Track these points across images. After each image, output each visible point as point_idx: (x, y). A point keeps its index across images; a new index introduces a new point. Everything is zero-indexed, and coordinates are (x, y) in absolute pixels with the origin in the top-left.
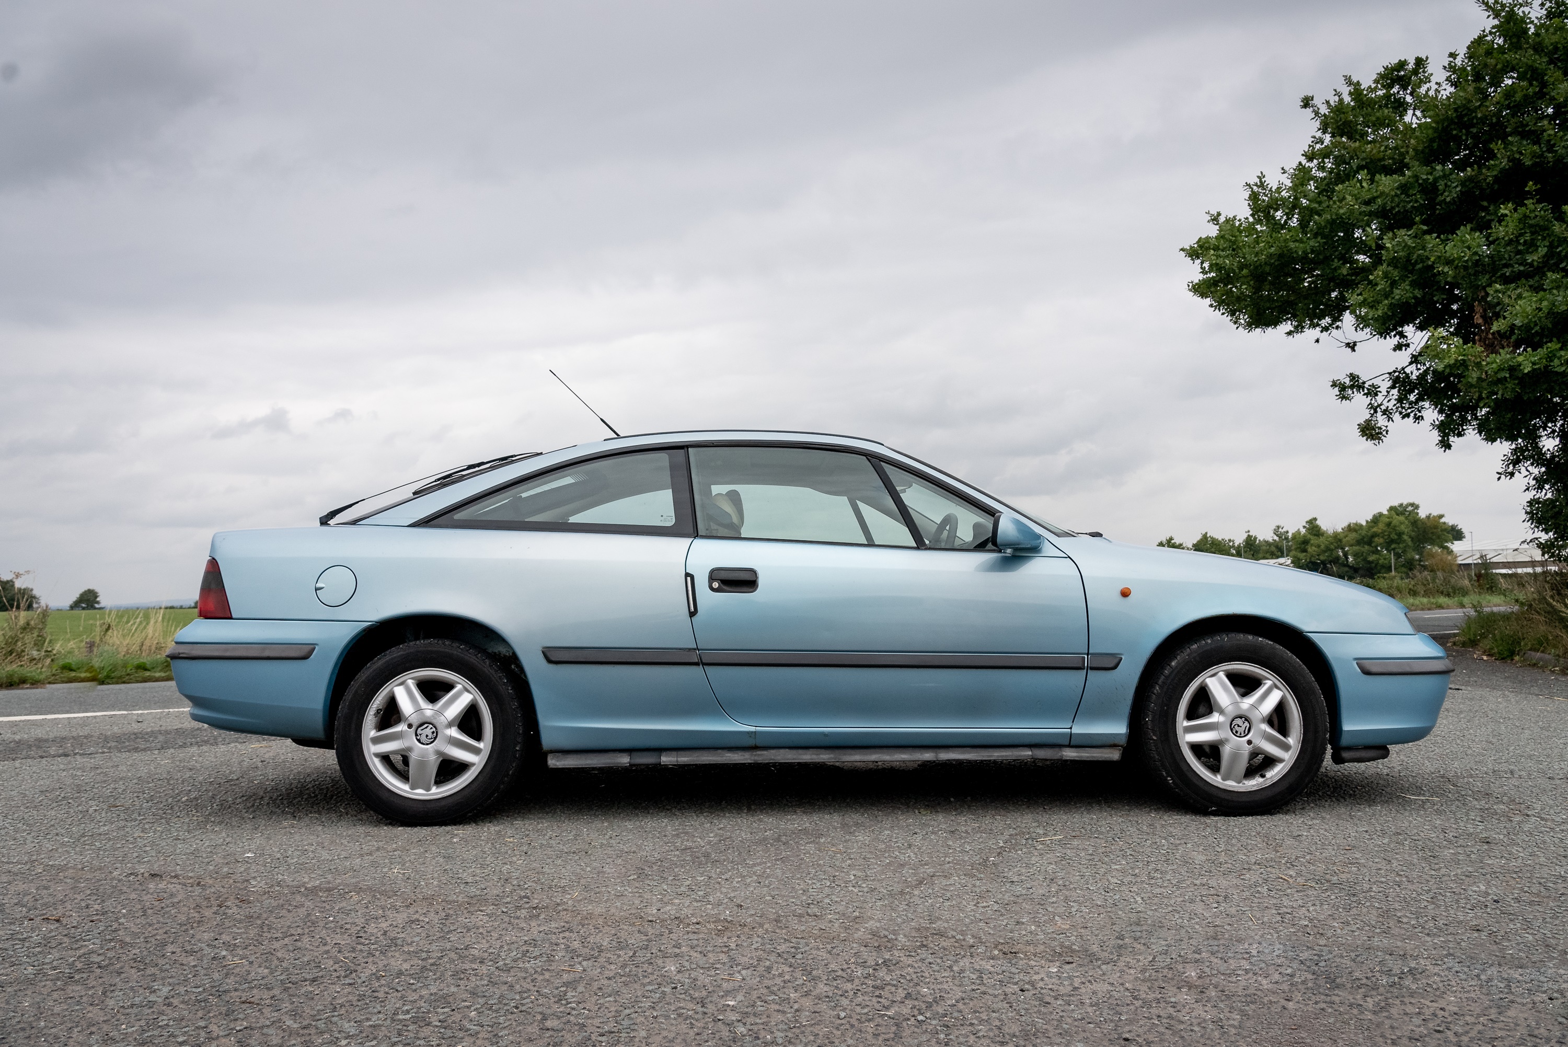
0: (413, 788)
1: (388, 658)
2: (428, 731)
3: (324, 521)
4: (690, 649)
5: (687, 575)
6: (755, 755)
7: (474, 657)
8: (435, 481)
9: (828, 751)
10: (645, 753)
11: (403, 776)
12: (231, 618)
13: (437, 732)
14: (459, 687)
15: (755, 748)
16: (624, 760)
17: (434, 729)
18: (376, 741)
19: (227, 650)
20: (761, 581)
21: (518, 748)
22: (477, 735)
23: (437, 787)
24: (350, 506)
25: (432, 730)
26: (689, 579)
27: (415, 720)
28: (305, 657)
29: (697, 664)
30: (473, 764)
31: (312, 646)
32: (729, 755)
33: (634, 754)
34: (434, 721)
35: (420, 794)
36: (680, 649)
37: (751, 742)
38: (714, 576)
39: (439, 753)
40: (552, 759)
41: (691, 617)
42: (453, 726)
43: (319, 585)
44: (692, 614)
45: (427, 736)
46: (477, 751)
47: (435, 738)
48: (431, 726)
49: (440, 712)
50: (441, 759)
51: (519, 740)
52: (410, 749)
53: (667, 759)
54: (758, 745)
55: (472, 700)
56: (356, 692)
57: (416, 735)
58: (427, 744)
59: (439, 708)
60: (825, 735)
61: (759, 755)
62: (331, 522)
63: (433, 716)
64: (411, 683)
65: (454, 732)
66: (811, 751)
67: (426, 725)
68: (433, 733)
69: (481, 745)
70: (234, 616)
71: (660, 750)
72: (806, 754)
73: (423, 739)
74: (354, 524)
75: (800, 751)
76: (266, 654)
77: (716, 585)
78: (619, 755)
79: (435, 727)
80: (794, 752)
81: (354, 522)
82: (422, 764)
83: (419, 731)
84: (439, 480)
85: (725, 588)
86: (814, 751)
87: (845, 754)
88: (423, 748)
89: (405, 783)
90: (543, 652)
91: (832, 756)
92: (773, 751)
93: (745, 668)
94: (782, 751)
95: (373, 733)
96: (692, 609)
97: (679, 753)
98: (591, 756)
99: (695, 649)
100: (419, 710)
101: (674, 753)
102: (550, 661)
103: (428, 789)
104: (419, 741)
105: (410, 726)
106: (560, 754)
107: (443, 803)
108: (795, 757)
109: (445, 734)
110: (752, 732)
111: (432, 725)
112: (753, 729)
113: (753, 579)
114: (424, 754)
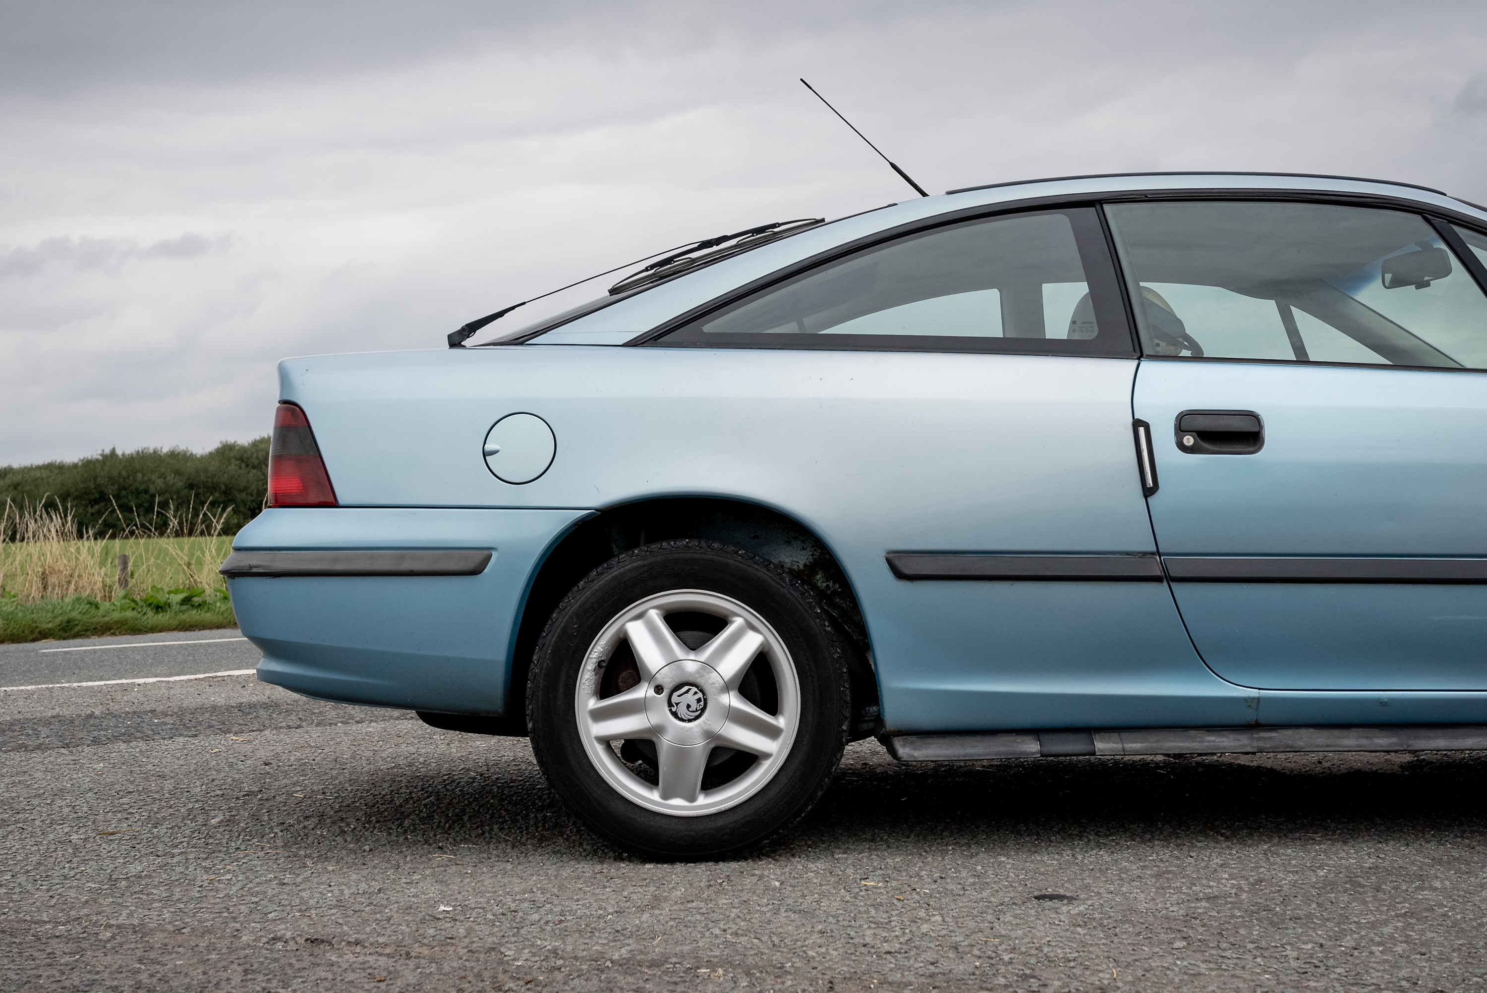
0: (665, 796)
1: (615, 572)
2: (691, 698)
3: (456, 341)
4: (1144, 554)
5: (1137, 423)
6: (1259, 739)
7: (764, 570)
8: (646, 270)
9: (1385, 733)
10: (1063, 736)
11: (650, 777)
12: (334, 504)
13: (705, 700)
14: (738, 622)
15: (1254, 726)
16: (1031, 747)
17: (700, 695)
18: (599, 715)
19: (336, 560)
20: (1269, 433)
21: (844, 728)
22: (771, 705)
23: (707, 795)
24: (501, 314)
25: (697, 697)
26: (1142, 430)
27: (667, 678)
28: (476, 572)
29: (1157, 579)
30: (767, 756)
31: (486, 552)
32: (1212, 738)
33: (1045, 737)
34: (701, 681)
35: (678, 806)
36: (1127, 553)
37: (1250, 716)
38: (1187, 423)
39: (710, 735)
40: (904, 746)
41: (1146, 497)
42: (732, 689)
43: (489, 447)
44: (1148, 492)
45: (688, 706)
46: (773, 732)
47: (703, 710)
48: (694, 689)
49: (709, 665)
50: (712, 745)
51: (847, 713)
52: (658, 730)
53: (1105, 746)
54: (1262, 721)
55: (762, 644)
56: (564, 630)
57: (670, 705)
58: (690, 721)
59: (709, 658)
60: (1382, 703)
61: (1265, 739)
62: (467, 343)
63: (698, 672)
64: (655, 615)
65: (734, 700)
66: (1354, 732)
67: (686, 688)
68: (699, 700)
69: (781, 722)
70: (341, 501)
71: (1090, 731)
72: (1347, 737)
73: (682, 711)
74: (522, 344)
75: (1336, 732)
76: (406, 566)
77: (1189, 440)
78: (1019, 739)
79: (702, 691)
80: (1325, 733)
81: (520, 340)
82: (681, 754)
83: (675, 699)
84: (652, 267)
85: (1206, 445)
86: (1361, 731)
87: (1417, 737)
88: (682, 728)
89: (651, 789)
90: (889, 561)
91: (1394, 740)
92: (1288, 733)
93: (1245, 586)
94: (1303, 732)
95: (593, 703)
96: (1150, 482)
97: (1123, 735)
98: (969, 740)
99: (1153, 554)
100: (673, 662)
101: (1115, 736)
102: (900, 575)
103: (692, 799)
104: (675, 715)
105: (659, 689)
106: (914, 738)
107: (720, 822)
108: (1329, 742)
109: (719, 703)
110: (1253, 698)
111: (697, 687)
112: (1254, 693)
113: (1256, 429)
114: (683, 739)
